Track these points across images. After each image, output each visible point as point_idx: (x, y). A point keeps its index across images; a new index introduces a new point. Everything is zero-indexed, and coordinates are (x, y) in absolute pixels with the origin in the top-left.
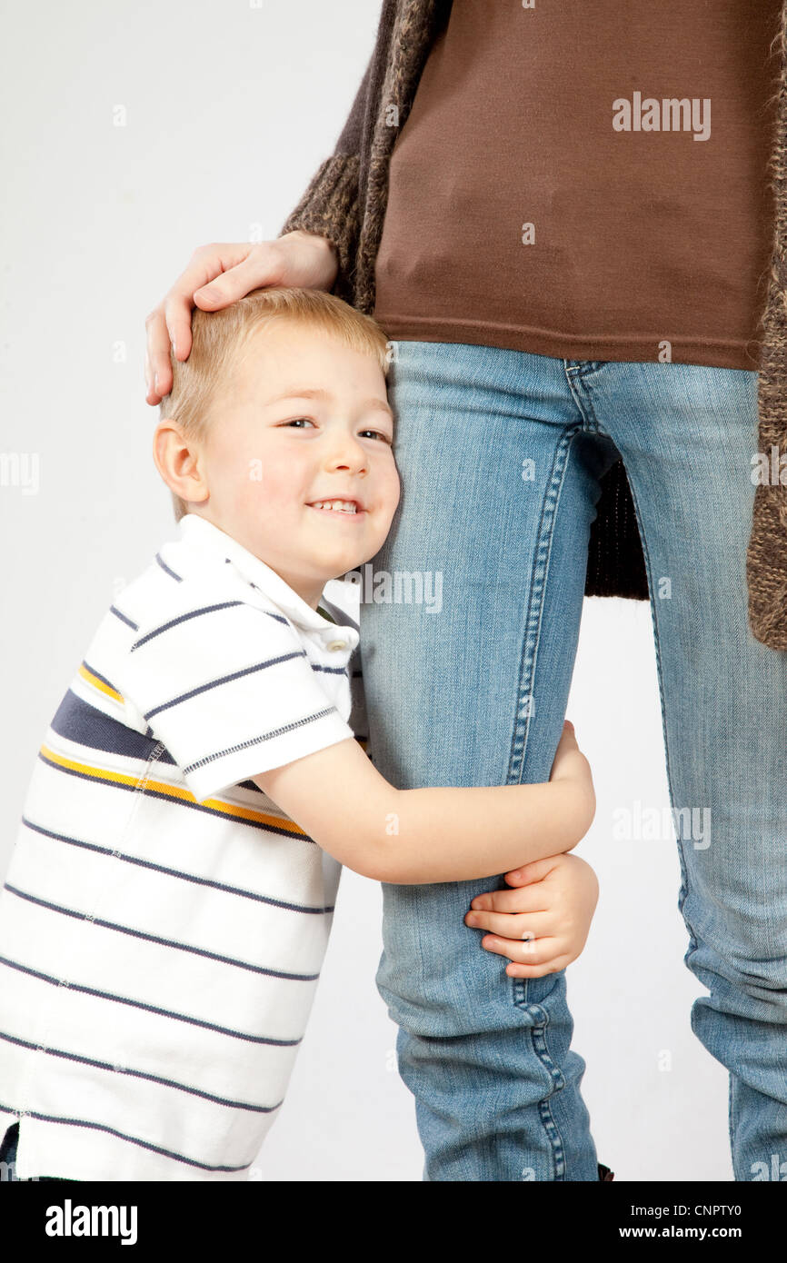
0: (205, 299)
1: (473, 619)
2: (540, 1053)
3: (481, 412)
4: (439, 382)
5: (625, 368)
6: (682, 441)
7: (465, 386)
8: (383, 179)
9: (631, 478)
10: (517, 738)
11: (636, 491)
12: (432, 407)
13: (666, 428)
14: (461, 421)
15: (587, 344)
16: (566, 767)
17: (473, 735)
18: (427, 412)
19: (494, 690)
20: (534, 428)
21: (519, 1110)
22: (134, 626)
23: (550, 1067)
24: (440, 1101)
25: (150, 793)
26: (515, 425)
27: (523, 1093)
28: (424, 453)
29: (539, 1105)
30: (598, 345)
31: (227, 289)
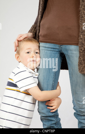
0: (19, 40)
1: (48, 72)
2: (55, 118)
3: (50, 50)
4: (46, 47)
5: (65, 46)
6: (71, 53)
7: (48, 48)
8: (39, 26)
9: (66, 57)
10: (52, 85)
11: (67, 59)
12: (45, 50)
13: (69, 52)
14: (48, 51)
15: (61, 43)
16: (58, 88)
17: (48, 85)
18: (44, 50)
19: (50, 80)
20: (55, 52)
21: (53, 124)
22: (15, 73)
23: (56, 119)
24: (45, 123)
25: (17, 91)
26: (53, 52)
27: (53, 122)
28: (44, 55)
29: (55, 124)
30: (62, 43)
31: (22, 38)
